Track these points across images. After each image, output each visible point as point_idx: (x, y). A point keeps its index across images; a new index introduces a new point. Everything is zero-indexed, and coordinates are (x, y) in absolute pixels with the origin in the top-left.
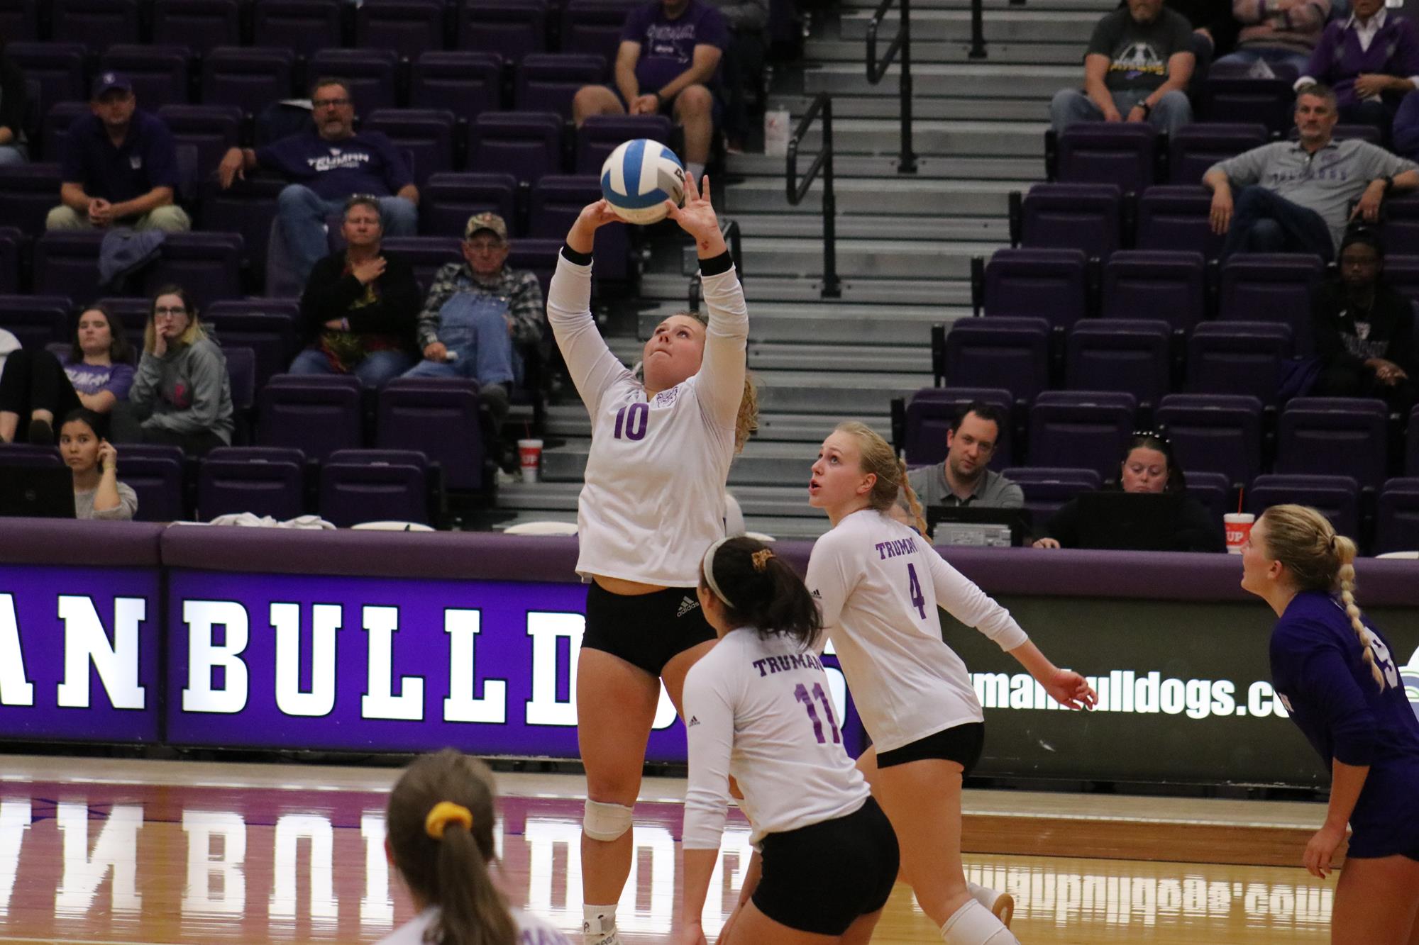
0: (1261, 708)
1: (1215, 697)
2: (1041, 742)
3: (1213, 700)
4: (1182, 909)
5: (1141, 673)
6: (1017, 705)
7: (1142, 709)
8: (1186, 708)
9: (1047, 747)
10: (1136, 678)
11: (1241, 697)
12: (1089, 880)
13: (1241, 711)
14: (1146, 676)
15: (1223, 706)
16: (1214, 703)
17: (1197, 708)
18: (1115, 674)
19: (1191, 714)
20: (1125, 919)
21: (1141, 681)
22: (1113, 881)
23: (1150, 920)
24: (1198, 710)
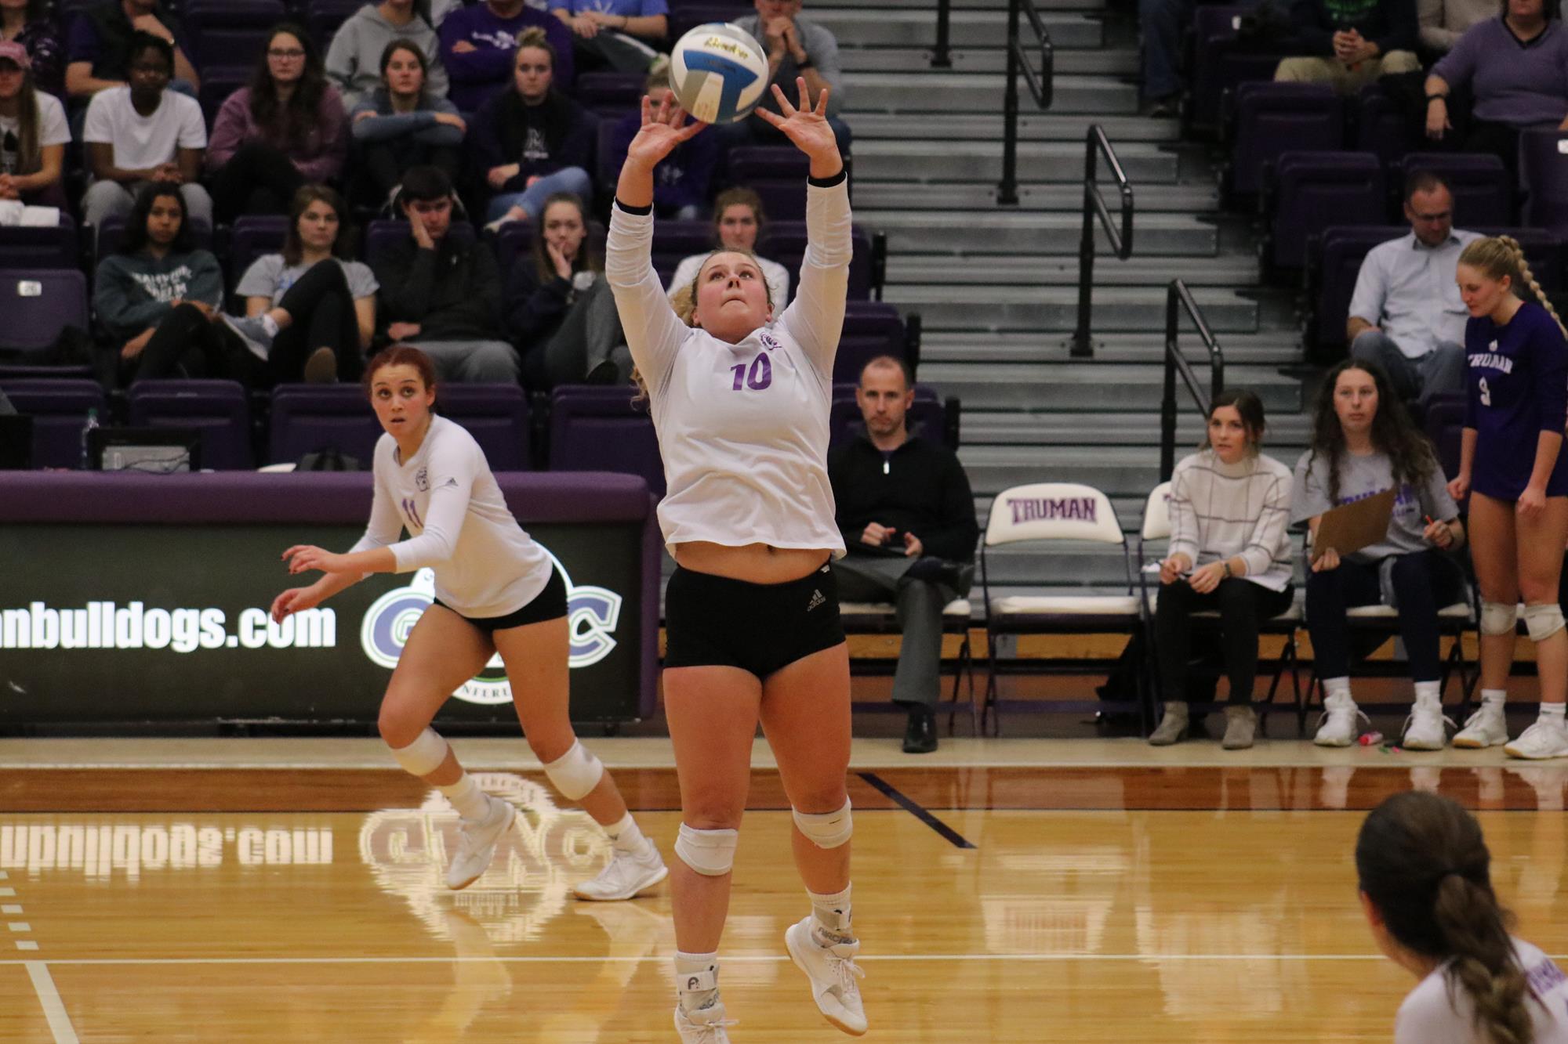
0: (254, 637)
1: (204, 627)
2: (11, 684)
3: (201, 630)
4: (168, 861)
5: (121, 604)
7: (123, 644)
8: (172, 640)
9: (18, 689)
10: (117, 608)
11: (231, 627)
12: (65, 831)
13: (232, 642)
14: (128, 607)
15: (212, 637)
16: (202, 634)
17: (184, 639)
18: (94, 606)
19: (179, 647)
20: (105, 870)
21: (122, 612)
22: (92, 832)
23: (133, 871)
24: (185, 642)
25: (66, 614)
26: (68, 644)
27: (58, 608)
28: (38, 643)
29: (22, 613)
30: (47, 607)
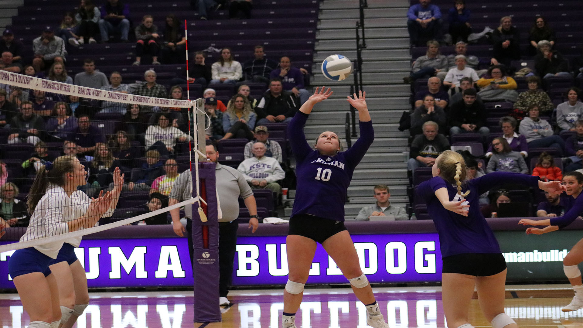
2: (528, 271)
6: (520, 261)
9: (530, 272)
10: (559, 251)
14: (562, 251)
18: (552, 251)
25: (544, 253)
26: (545, 260)
27: (542, 252)
28: (536, 260)
29: (531, 253)
30: (538, 251)
